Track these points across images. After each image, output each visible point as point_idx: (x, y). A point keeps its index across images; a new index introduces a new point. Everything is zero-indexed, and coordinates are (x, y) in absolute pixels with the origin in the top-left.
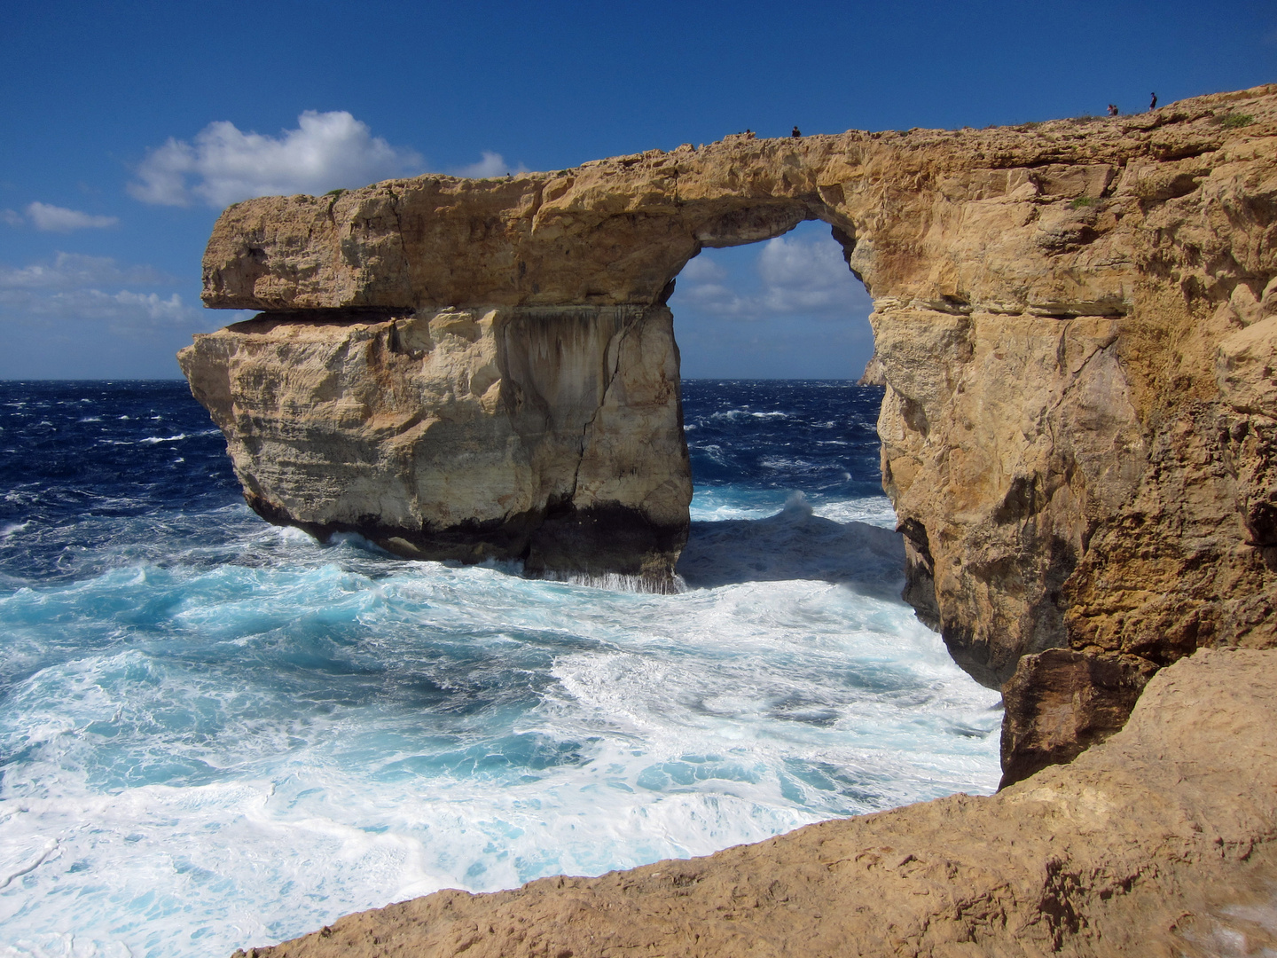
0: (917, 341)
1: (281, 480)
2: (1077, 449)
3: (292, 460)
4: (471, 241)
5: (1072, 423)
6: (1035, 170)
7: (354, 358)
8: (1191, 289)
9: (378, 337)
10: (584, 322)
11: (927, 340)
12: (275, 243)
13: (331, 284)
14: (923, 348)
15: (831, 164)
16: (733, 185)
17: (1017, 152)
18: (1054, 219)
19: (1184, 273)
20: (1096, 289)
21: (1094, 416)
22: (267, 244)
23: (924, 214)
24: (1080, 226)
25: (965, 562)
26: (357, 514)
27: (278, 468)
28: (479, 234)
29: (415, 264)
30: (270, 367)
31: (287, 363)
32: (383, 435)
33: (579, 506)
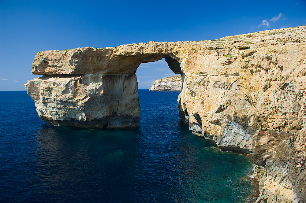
1: (52, 111)
2: (232, 99)
3: (55, 107)
4: (97, 60)
5: (231, 95)
6: (216, 50)
7: (71, 85)
8: (252, 71)
9: (77, 80)
10: (119, 77)
11: (197, 81)
12: (52, 60)
13: (66, 69)
15: (175, 48)
16: (154, 51)
17: (213, 47)
18: (223, 59)
19: (250, 69)
20: (233, 72)
21: (235, 93)
22: (49, 61)
23: (195, 57)
24: (228, 60)
25: (209, 121)
26: (70, 118)
27: (51, 109)
28: (99, 59)
29: (85, 65)
30: (51, 87)
31: (55, 86)
32: (78, 101)
33: (118, 115)
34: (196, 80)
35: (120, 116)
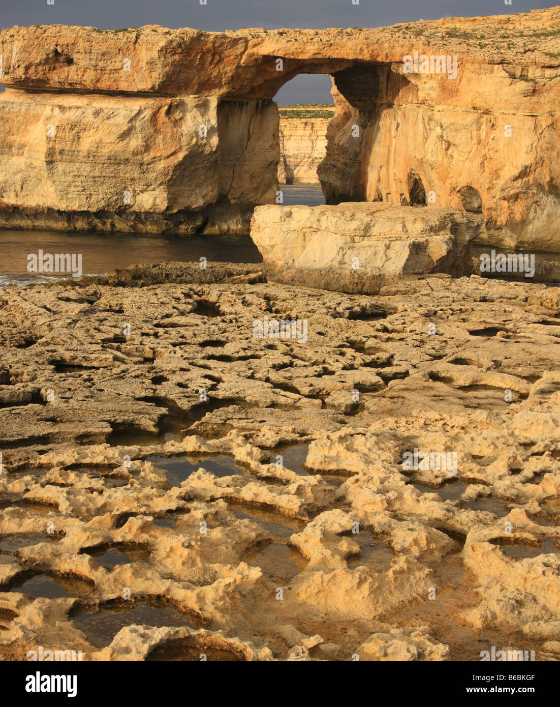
0: (460, 122)
2: (545, 156)
3: (85, 174)
4: (211, 63)
7: (144, 118)
9: (160, 108)
10: (242, 105)
13: (131, 79)
14: (463, 125)
17: (495, 59)
20: (547, 108)
21: (550, 146)
22: (77, 53)
24: (532, 88)
25: (498, 197)
26: (118, 205)
27: (70, 179)
28: (215, 62)
29: (184, 73)
30: (85, 121)
31: (99, 120)
32: (154, 160)
33: (233, 202)
34: (463, 122)
35: (237, 204)
